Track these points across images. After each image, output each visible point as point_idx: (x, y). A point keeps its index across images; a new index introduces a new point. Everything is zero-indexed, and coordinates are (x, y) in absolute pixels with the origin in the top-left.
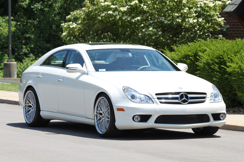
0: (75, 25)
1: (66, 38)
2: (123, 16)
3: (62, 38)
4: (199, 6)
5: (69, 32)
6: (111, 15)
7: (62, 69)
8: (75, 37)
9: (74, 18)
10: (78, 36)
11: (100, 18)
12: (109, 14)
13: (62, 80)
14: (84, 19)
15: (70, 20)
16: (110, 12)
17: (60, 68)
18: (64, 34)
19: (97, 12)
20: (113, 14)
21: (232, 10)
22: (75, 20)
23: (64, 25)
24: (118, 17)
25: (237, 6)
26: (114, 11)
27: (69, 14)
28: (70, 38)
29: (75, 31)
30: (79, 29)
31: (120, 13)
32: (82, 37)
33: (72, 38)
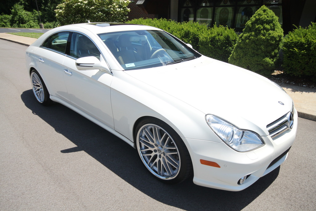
0: (61, 11)
1: (58, 17)
2: (86, 6)
3: (56, 17)
4: (120, 2)
5: (59, 14)
6: (80, 6)
7: (66, 56)
8: (62, 16)
9: (60, 7)
10: (64, 16)
11: (74, 7)
12: (78, 5)
13: (71, 74)
14: (65, 8)
15: (58, 8)
16: (79, 4)
17: (65, 56)
18: (57, 15)
19: (72, 4)
20: (81, 5)
21: (142, 3)
22: (61, 8)
23: (56, 11)
24: (83, 6)
25: (144, 1)
26: (81, 3)
27: (57, 6)
28: (60, 17)
29: (62, 14)
30: (64, 13)
31: (84, 5)
32: (65, 16)
33: (61, 17)
